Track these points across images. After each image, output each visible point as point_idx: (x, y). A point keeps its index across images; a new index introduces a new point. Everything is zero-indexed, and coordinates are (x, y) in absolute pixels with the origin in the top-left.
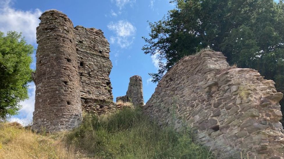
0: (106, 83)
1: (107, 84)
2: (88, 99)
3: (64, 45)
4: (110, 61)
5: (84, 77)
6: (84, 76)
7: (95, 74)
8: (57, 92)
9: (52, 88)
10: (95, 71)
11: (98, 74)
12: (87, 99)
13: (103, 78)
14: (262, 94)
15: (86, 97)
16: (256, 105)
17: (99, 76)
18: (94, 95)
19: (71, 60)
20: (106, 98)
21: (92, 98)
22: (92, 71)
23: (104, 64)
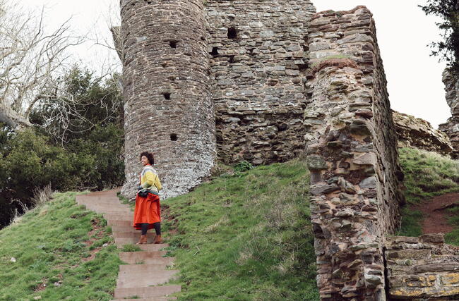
0: (297, 67)
1: (300, 70)
2: (249, 115)
3: (161, 11)
4: (312, 4)
5: (239, 64)
6: (239, 61)
7: (269, 51)
8: (151, 118)
9: (143, 112)
10: (267, 44)
11: (275, 47)
12: (245, 115)
13: (290, 54)
14: (332, 125)
15: (241, 111)
16: (315, 148)
17: (279, 52)
18: (265, 105)
19: (178, 42)
20: (296, 105)
21: (256, 111)
22: (258, 44)
23: (294, 17)
